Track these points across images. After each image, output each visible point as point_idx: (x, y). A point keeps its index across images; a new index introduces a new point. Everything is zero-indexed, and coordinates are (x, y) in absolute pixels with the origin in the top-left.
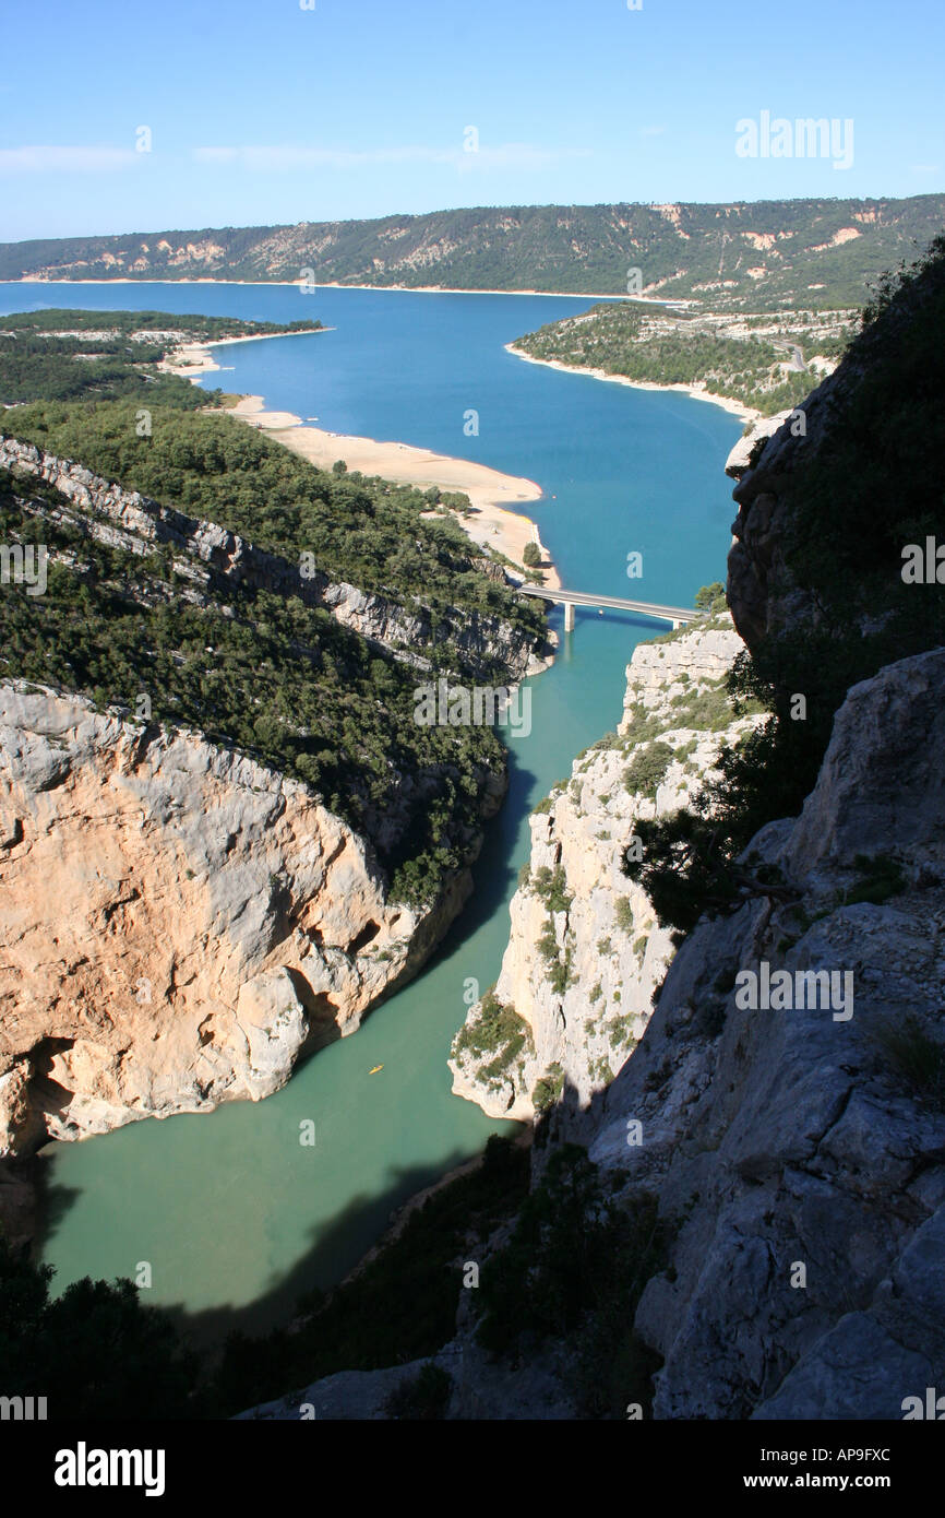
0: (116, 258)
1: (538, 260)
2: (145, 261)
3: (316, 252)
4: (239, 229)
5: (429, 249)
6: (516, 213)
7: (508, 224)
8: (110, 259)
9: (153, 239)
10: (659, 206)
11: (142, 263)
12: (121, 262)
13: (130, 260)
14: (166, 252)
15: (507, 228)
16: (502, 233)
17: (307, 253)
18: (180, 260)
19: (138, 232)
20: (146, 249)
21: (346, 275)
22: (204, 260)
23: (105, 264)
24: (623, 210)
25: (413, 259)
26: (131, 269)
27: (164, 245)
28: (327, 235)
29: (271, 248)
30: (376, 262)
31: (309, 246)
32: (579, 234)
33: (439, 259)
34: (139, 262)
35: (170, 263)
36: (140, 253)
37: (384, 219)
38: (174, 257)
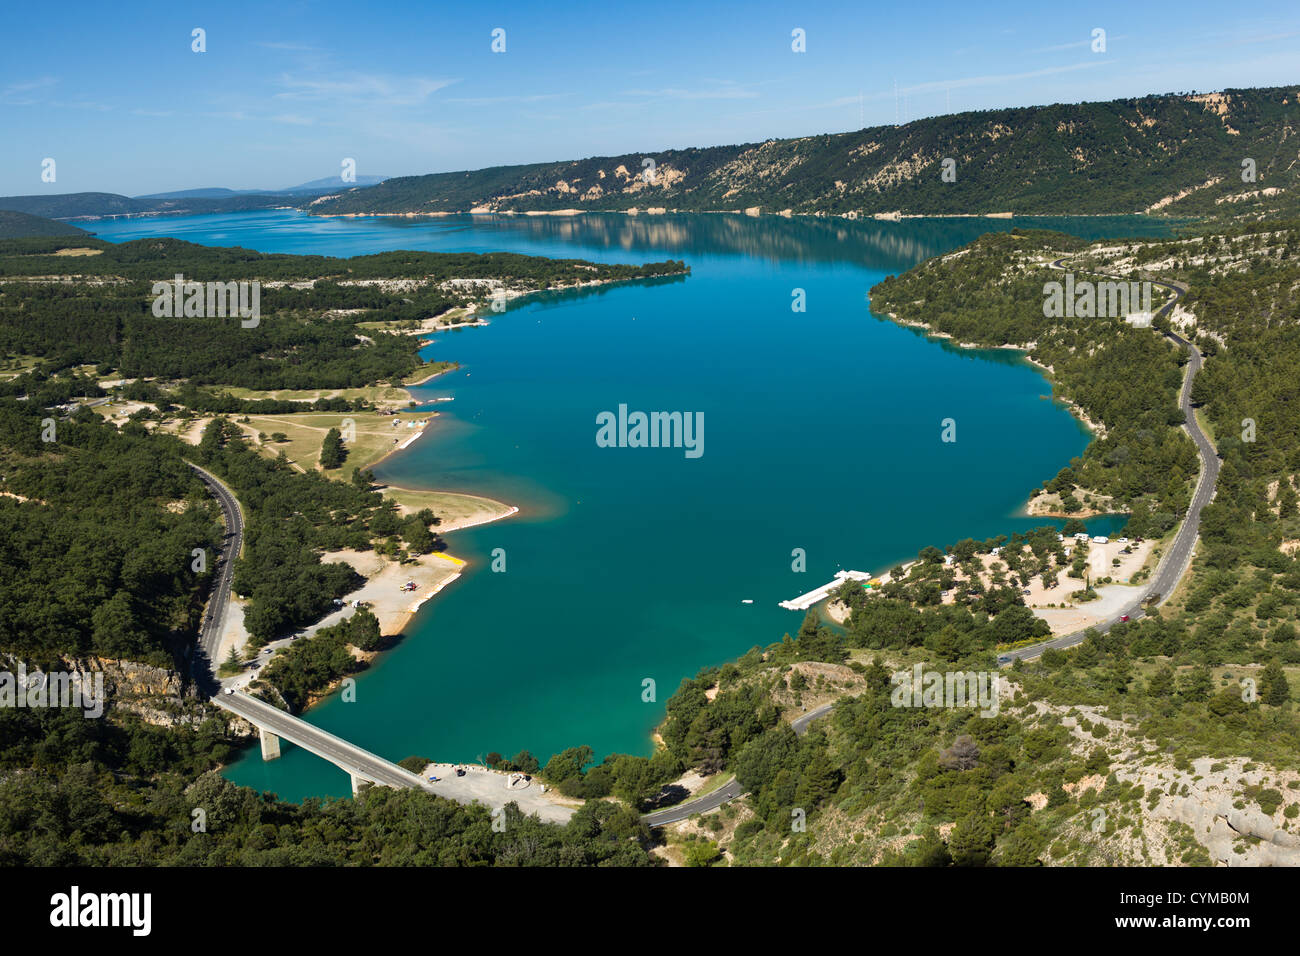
0: (570, 187)
1: (1027, 173)
2: (599, 188)
3: (779, 174)
4: (703, 150)
5: (898, 167)
6: (1010, 117)
7: (998, 130)
8: (563, 187)
9: (609, 163)
10: (1201, 96)
11: (596, 190)
12: (574, 190)
13: (583, 188)
14: (623, 178)
15: (997, 135)
16: (987, 142)
17: (769, 176)
18: (636, 187)
19: (597, 156)
20: (603, 175)
21: (801, 201)
22: (661, 186)
23: (558, 192)
24: (1152, 104)
25: (878, 179)
26: (582, 198)
27: (622, 169)
28: (795, 154)
29: (732, 171)
30: (838, 184)
31: (773, 167)
32: (1086, 139)
33: (909, 178)
34: (593, 189)
35: (626, 190)
36: (595, 181)
37: (859, 132)
38: (630, 184)
